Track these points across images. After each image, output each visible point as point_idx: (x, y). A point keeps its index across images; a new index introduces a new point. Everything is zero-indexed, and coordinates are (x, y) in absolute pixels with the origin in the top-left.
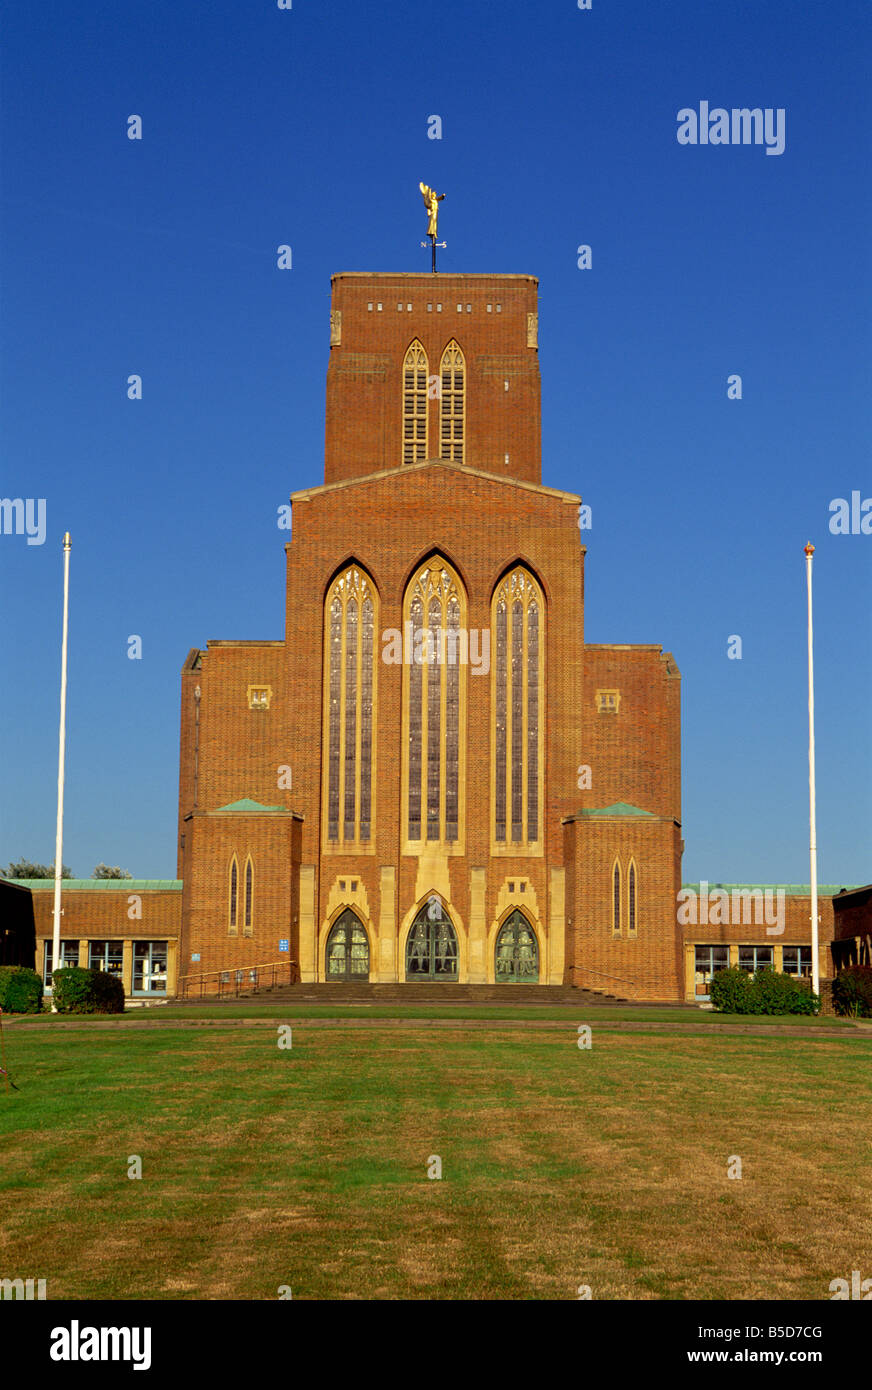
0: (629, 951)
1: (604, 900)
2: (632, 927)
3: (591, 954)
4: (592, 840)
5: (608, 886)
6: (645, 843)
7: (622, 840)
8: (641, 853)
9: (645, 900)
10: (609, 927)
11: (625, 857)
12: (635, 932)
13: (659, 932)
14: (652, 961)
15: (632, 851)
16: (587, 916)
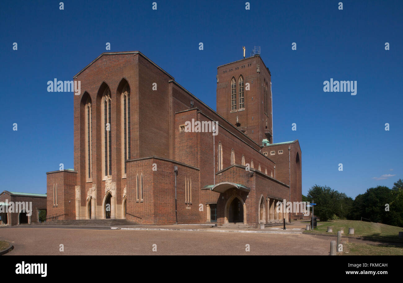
0: (141, 207)
1: (134, 189)
2: (142, 198)
3: (131, 208)
4: (130, 168)
5: (135, 184)
6: (145, 167)
7: (139, 167)
8: (144, 171)
9: (145, 188)
10: (135, 198)
11: (140, 172)
12: (143, 199)
13: (149, 199)
14: (147, 210)
15: (141, 171)
16: (129, 195)
